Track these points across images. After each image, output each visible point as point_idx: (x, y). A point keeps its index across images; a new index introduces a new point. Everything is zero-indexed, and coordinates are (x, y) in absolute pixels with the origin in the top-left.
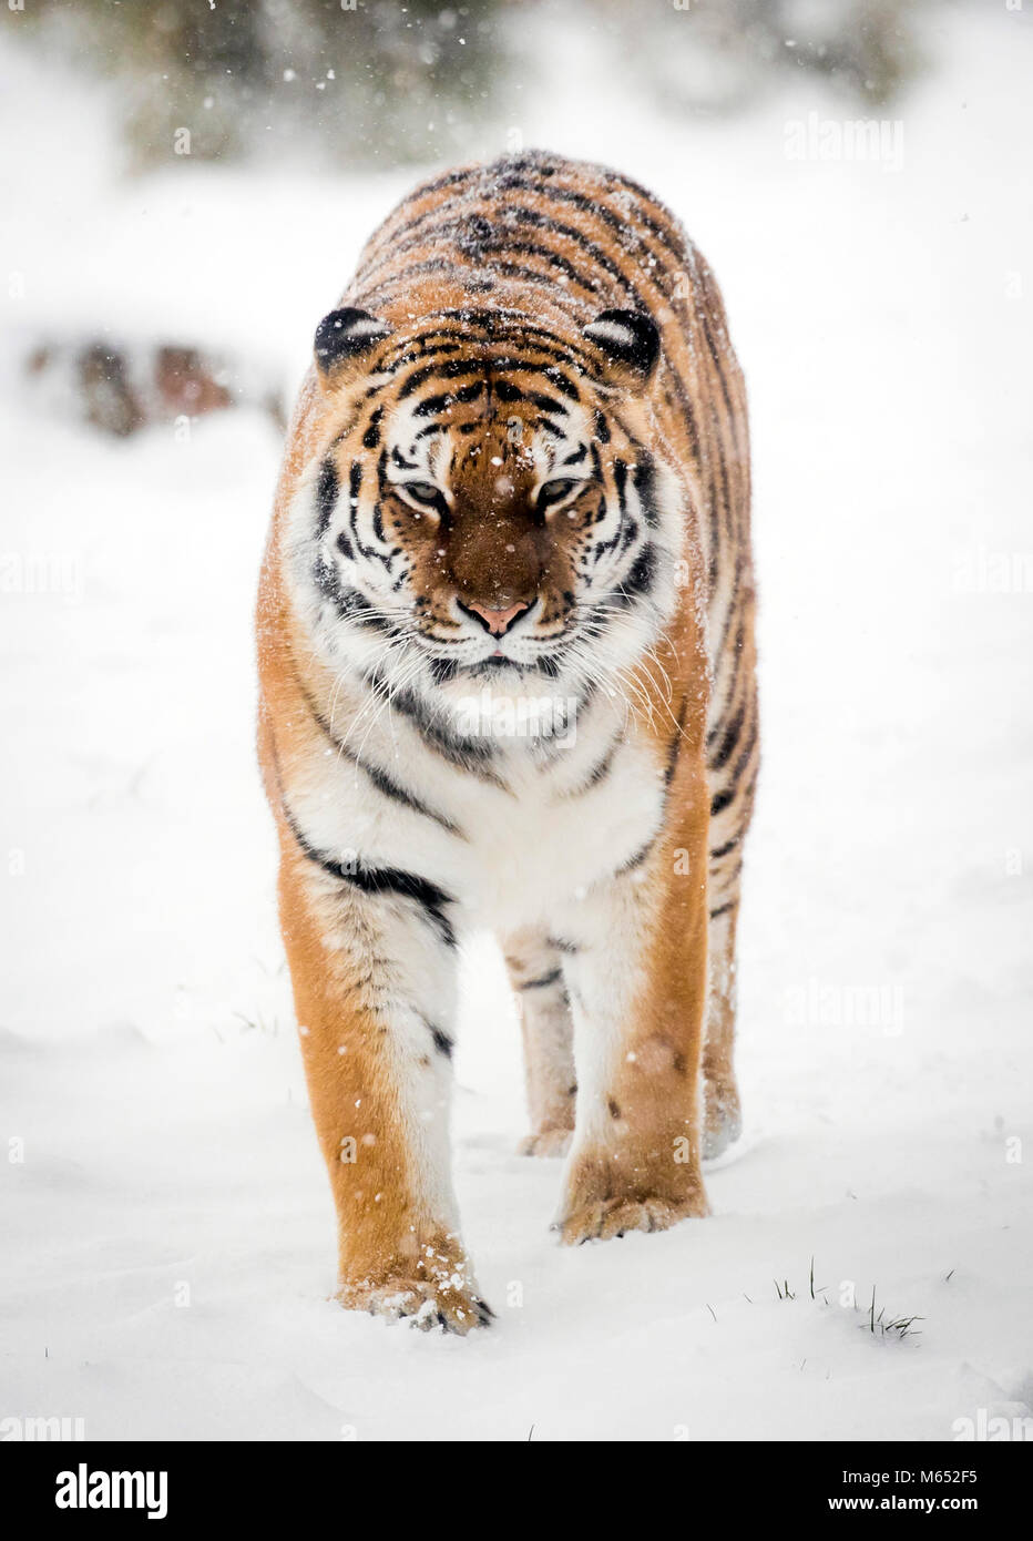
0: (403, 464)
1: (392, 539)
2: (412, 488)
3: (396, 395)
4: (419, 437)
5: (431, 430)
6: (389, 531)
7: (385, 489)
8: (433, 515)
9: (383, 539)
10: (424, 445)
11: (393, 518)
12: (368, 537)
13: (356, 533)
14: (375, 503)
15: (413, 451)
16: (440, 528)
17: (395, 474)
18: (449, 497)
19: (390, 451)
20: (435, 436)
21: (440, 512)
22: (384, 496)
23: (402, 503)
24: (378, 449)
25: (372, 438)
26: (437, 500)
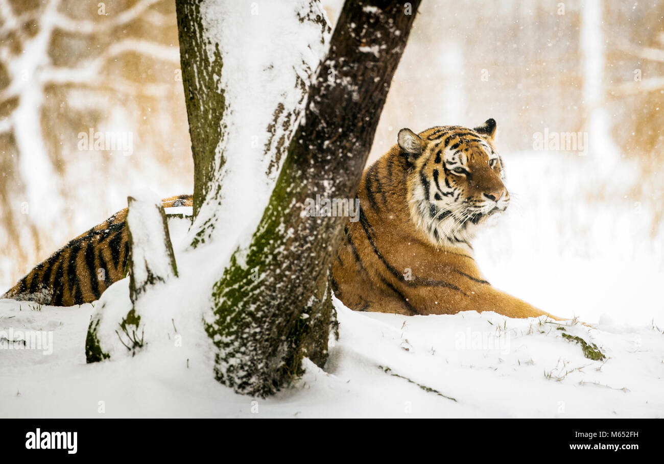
0: (451, 163)
1: (453, 186)
2: (456, 170)
3: (444, 146)
4: (454, 154)
5: (458, 152)
6: (452, 184)
7: (448, 172)
8: (464, 175)
9: (449, 187)
10: (457, 156)
11: (452, 180)
12: (445, 189)
13: (441, 191)
14: (445, 178)
15: (453, 159)
16: (467, 178)
17: (449, 167)
18: (467, 169)
19: (445, 161)
20: (459, 153)
21: (465, 174)
22: (448, 175)
23: (455, 175)
24: (442, 162)
25: (438, 160)
26: (464, 171)
